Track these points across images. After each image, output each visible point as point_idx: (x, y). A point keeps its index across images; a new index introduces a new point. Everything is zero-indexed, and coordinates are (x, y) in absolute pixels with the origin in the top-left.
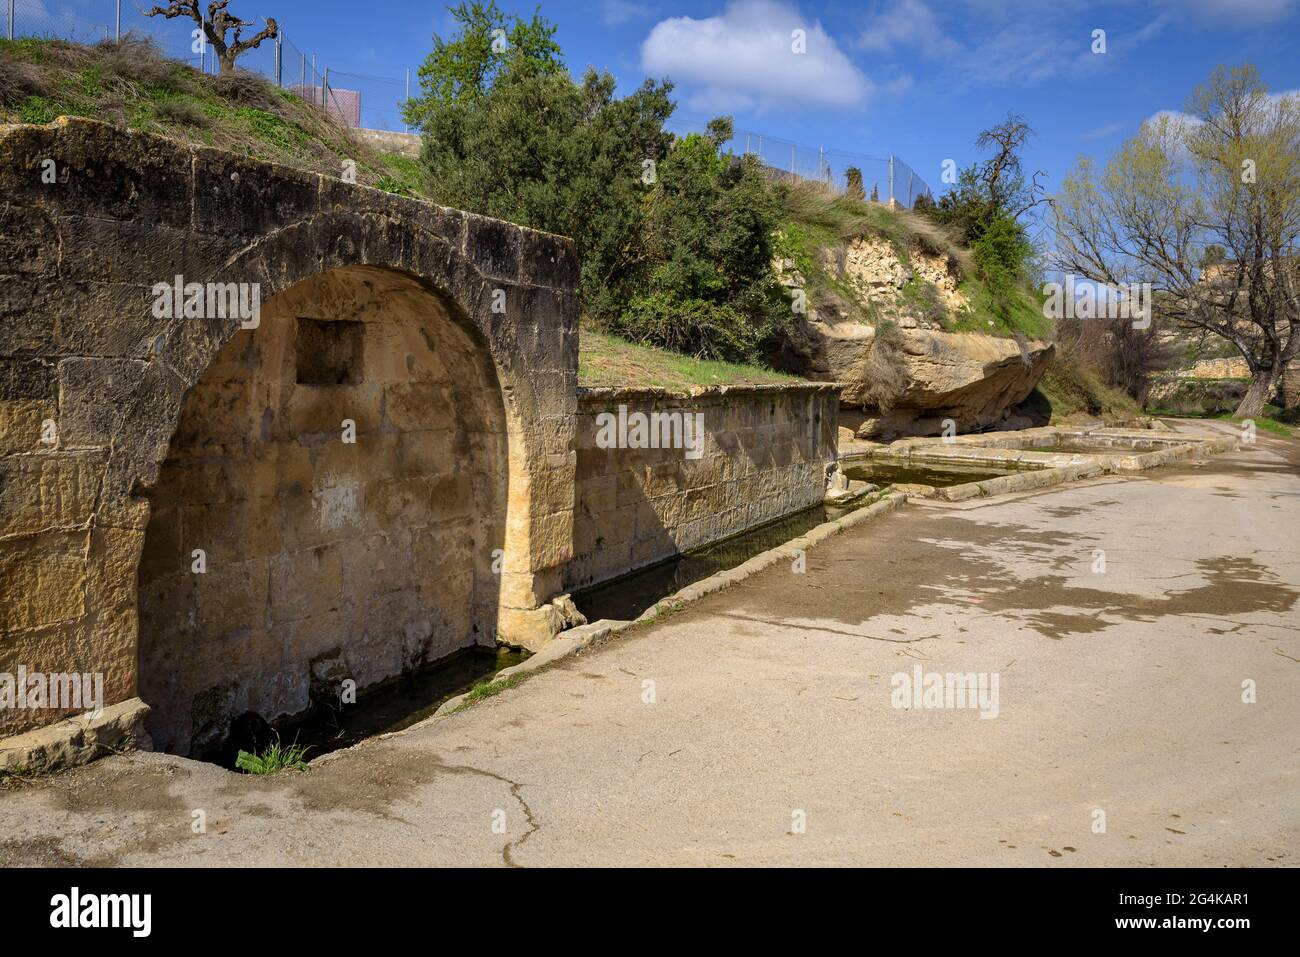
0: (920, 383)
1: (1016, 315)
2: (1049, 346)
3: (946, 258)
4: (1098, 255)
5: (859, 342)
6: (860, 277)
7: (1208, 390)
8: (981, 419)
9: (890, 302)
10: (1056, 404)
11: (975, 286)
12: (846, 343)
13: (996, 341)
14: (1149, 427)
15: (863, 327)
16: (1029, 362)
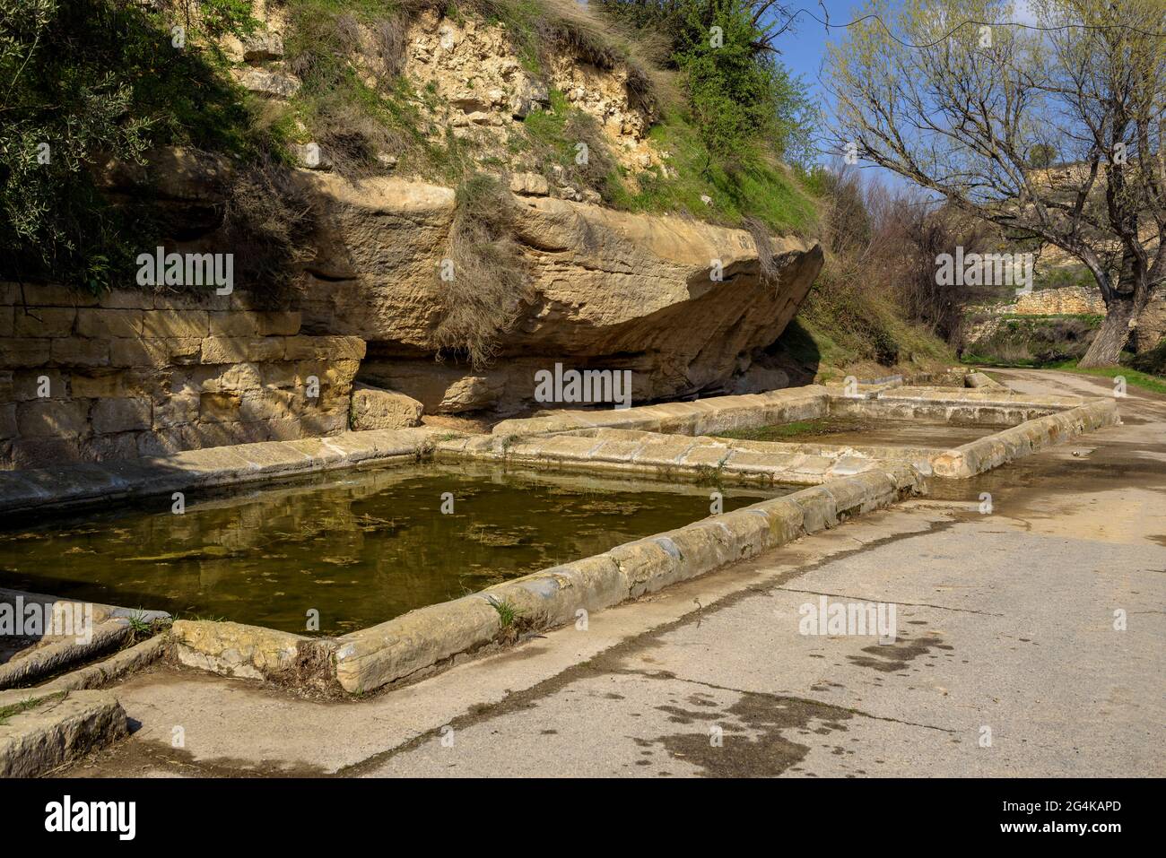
0: (561, 306)
1: (750, 186)
2: (811, 246)
3: (624, 75)
4: (895, 132)
5: (420, 218)
6: (431, 88)
7: (1036, 331)
8: (697, 375)
9: (494, 141)
10: (828, 348)
11: (680, 133)
12: (389, 220)
13: (714, 231)
14: (968, 384)
15: (430, 188)
16: (773, 273)
